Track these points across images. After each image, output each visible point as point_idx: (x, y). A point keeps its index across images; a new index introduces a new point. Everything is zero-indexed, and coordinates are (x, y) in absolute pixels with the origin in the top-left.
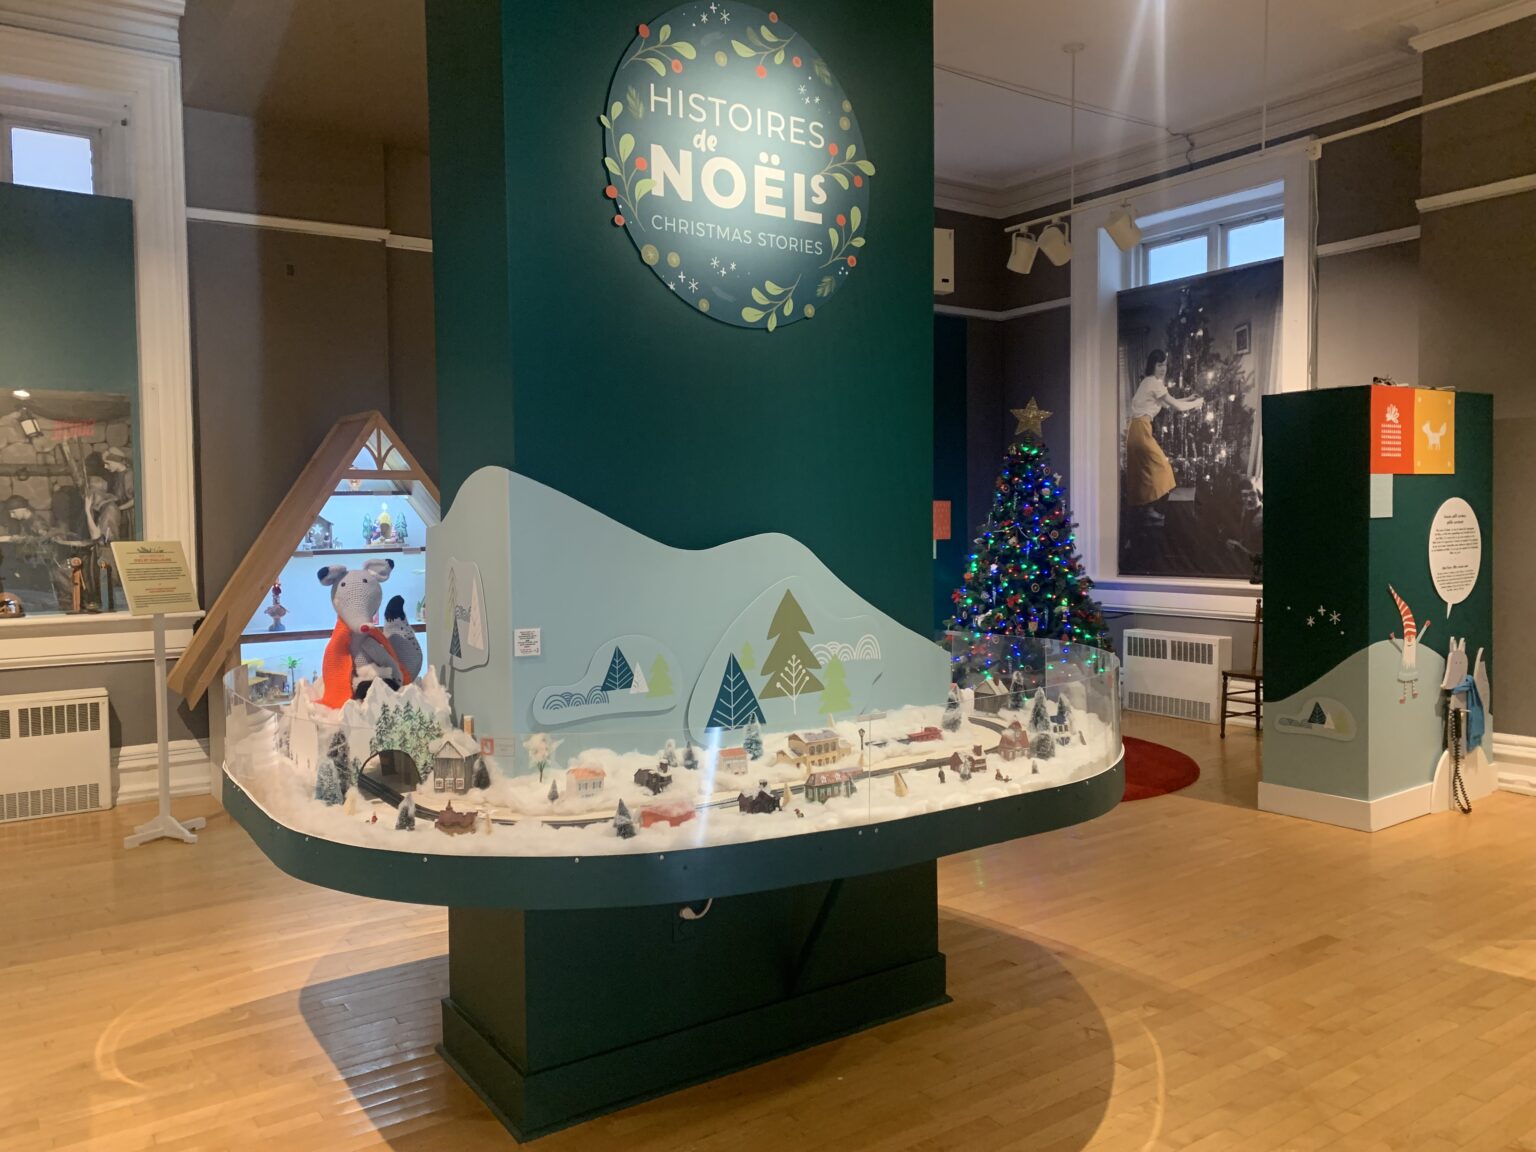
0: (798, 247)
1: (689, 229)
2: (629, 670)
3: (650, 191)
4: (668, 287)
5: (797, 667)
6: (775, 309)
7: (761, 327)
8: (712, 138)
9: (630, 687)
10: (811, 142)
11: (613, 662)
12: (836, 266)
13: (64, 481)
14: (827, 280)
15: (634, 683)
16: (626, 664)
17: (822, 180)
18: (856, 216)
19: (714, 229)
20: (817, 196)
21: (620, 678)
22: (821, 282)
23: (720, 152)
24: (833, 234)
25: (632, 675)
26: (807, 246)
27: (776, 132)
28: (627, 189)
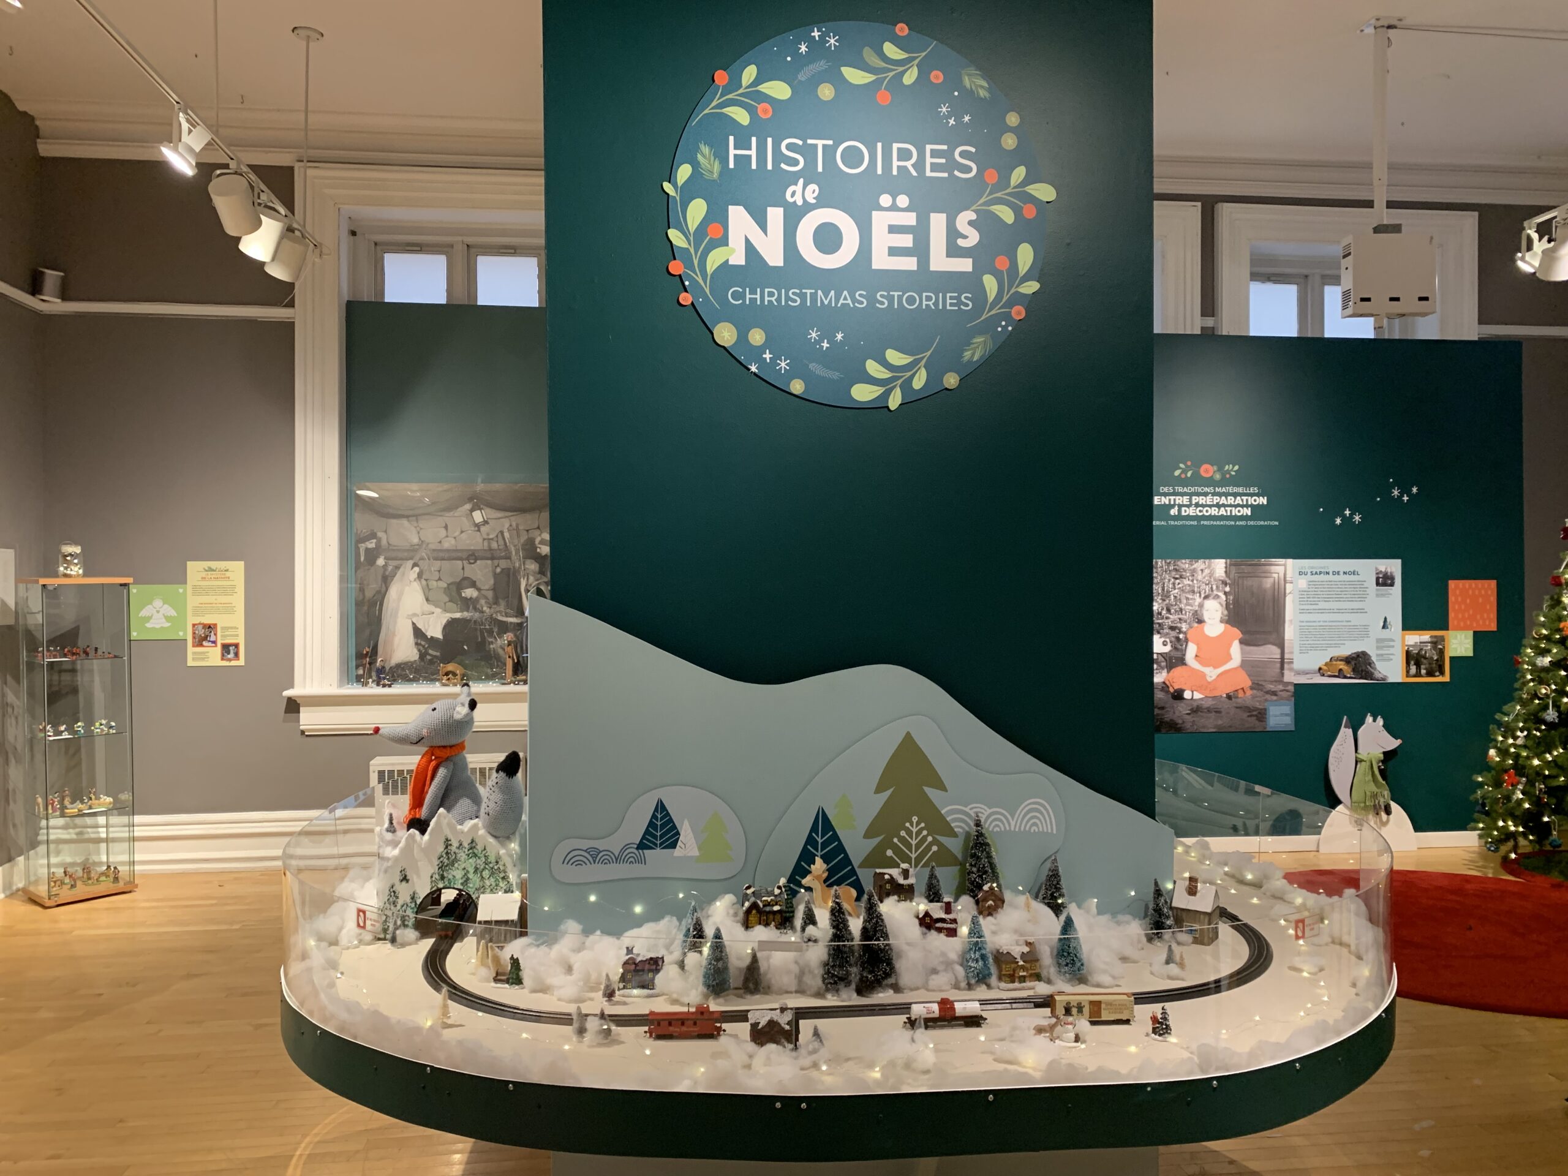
0: (936, 304)
1: (779, 300)
2: (674, 827)
3: (727, 261)
4: (749, 369)
5: (919, 833)
6: (900, 382)
7: (879, 407)
8: (813, 187)
9: (675, 847)
10: (956, 173)
11: (654, 816)
12: (995, 320)
13: (504, 564)
14: (979, 339)
15: (679, 843)
16: (671, 820)
17: (973, 216)
18: (1025, 256)
19: (814, 297)
20: (965, 237)
21: (662, 836)
22: (969, 344)
23: (822, 202)
24: (990, 283)
25: (678, 833)
26: (949, 301)
27: (905, 167)
28: (696, 262)
